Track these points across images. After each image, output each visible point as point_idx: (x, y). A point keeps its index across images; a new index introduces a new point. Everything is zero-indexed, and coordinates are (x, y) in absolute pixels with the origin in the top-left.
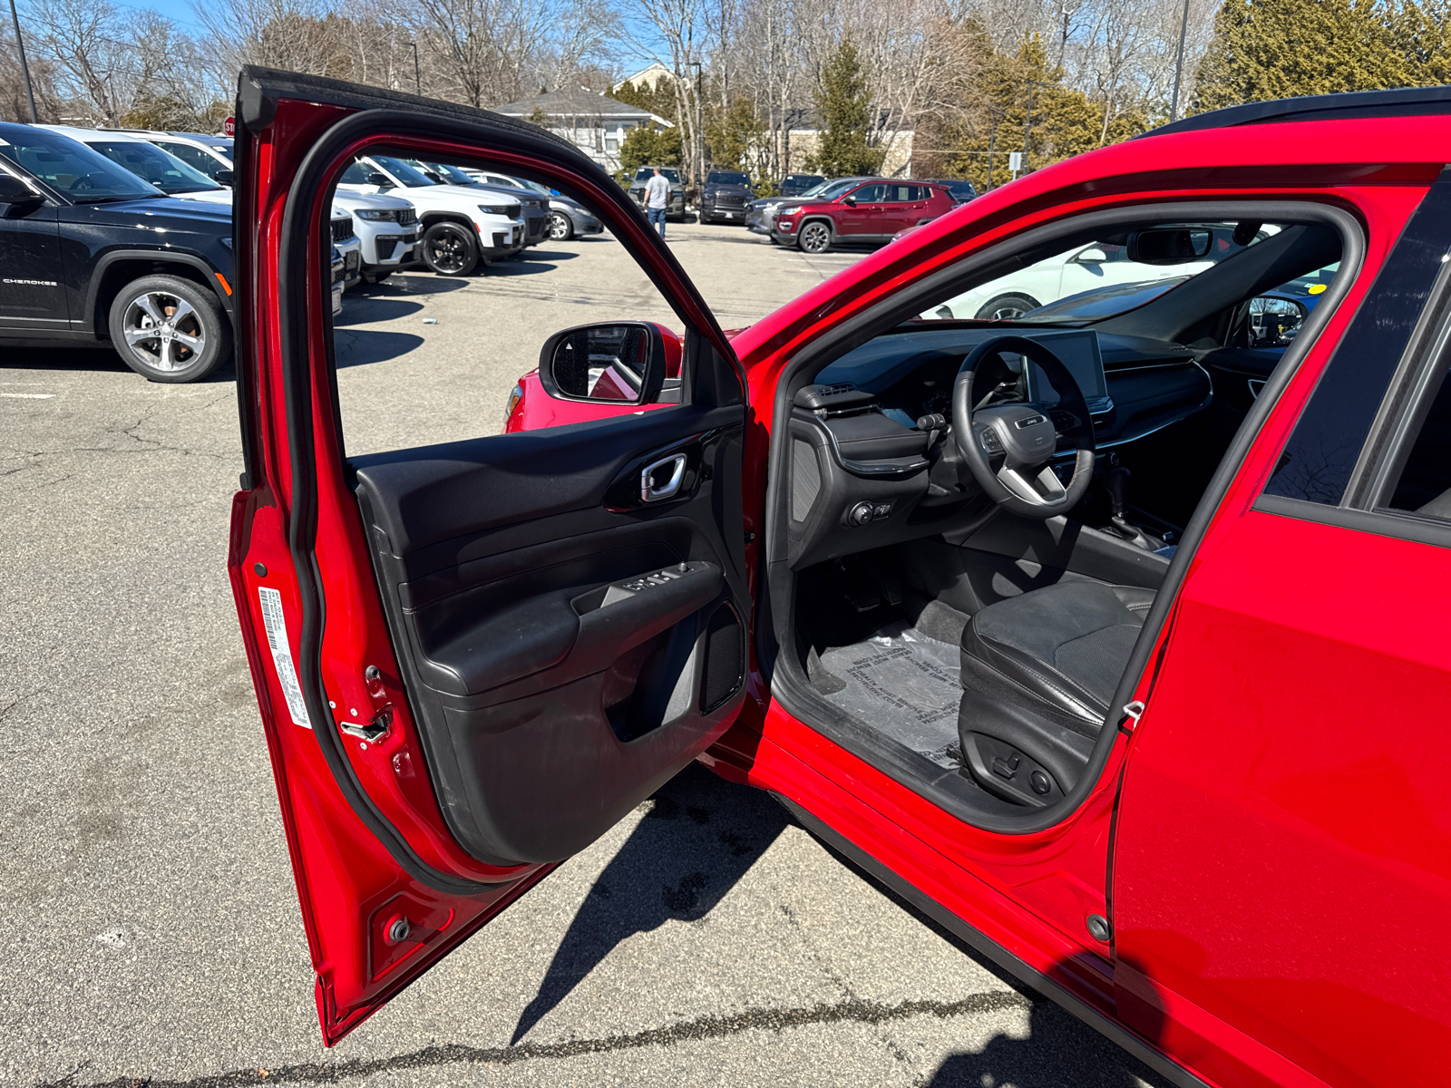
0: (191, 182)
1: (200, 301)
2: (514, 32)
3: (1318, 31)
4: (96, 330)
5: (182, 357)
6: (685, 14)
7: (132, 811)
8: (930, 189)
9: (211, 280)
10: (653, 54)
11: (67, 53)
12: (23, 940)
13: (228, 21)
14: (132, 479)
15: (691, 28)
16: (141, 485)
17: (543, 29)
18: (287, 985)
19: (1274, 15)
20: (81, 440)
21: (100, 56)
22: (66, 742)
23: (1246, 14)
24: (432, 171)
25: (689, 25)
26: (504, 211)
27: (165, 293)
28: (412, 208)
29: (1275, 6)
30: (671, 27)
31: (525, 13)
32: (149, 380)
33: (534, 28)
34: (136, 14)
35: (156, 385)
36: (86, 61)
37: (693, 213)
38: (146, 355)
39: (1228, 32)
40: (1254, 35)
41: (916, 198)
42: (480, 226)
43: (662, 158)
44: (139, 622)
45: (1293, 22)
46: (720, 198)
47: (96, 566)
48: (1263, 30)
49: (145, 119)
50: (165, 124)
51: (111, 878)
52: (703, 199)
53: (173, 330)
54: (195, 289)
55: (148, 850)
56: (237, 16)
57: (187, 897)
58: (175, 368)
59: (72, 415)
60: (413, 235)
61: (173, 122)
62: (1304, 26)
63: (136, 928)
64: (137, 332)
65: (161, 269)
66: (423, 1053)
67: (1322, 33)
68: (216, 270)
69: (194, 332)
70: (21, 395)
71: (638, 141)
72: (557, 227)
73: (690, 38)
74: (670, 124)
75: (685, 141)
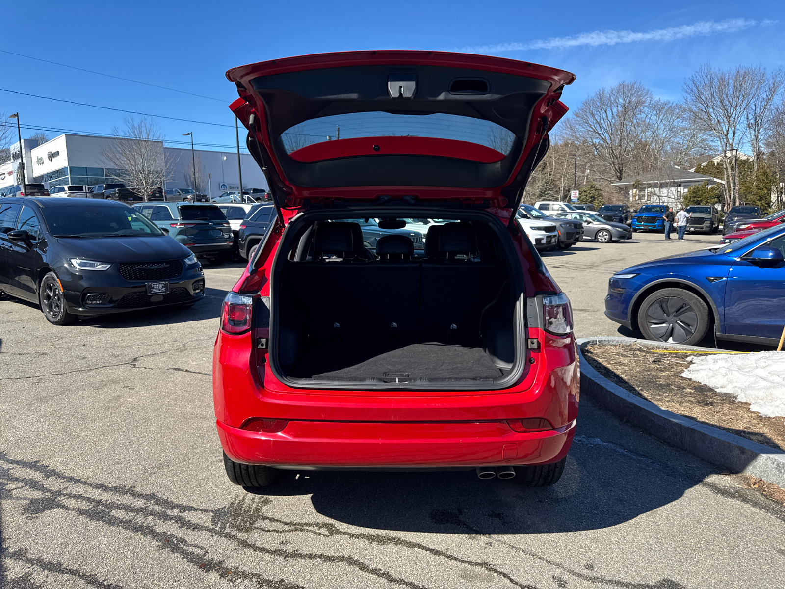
26: (543, 229)
42: (531, 236)
43: (709, 201)
71: (694, 193)
72: (603, 237)
73: (734, 136)
74: (723, 182)
75: (727, 191)
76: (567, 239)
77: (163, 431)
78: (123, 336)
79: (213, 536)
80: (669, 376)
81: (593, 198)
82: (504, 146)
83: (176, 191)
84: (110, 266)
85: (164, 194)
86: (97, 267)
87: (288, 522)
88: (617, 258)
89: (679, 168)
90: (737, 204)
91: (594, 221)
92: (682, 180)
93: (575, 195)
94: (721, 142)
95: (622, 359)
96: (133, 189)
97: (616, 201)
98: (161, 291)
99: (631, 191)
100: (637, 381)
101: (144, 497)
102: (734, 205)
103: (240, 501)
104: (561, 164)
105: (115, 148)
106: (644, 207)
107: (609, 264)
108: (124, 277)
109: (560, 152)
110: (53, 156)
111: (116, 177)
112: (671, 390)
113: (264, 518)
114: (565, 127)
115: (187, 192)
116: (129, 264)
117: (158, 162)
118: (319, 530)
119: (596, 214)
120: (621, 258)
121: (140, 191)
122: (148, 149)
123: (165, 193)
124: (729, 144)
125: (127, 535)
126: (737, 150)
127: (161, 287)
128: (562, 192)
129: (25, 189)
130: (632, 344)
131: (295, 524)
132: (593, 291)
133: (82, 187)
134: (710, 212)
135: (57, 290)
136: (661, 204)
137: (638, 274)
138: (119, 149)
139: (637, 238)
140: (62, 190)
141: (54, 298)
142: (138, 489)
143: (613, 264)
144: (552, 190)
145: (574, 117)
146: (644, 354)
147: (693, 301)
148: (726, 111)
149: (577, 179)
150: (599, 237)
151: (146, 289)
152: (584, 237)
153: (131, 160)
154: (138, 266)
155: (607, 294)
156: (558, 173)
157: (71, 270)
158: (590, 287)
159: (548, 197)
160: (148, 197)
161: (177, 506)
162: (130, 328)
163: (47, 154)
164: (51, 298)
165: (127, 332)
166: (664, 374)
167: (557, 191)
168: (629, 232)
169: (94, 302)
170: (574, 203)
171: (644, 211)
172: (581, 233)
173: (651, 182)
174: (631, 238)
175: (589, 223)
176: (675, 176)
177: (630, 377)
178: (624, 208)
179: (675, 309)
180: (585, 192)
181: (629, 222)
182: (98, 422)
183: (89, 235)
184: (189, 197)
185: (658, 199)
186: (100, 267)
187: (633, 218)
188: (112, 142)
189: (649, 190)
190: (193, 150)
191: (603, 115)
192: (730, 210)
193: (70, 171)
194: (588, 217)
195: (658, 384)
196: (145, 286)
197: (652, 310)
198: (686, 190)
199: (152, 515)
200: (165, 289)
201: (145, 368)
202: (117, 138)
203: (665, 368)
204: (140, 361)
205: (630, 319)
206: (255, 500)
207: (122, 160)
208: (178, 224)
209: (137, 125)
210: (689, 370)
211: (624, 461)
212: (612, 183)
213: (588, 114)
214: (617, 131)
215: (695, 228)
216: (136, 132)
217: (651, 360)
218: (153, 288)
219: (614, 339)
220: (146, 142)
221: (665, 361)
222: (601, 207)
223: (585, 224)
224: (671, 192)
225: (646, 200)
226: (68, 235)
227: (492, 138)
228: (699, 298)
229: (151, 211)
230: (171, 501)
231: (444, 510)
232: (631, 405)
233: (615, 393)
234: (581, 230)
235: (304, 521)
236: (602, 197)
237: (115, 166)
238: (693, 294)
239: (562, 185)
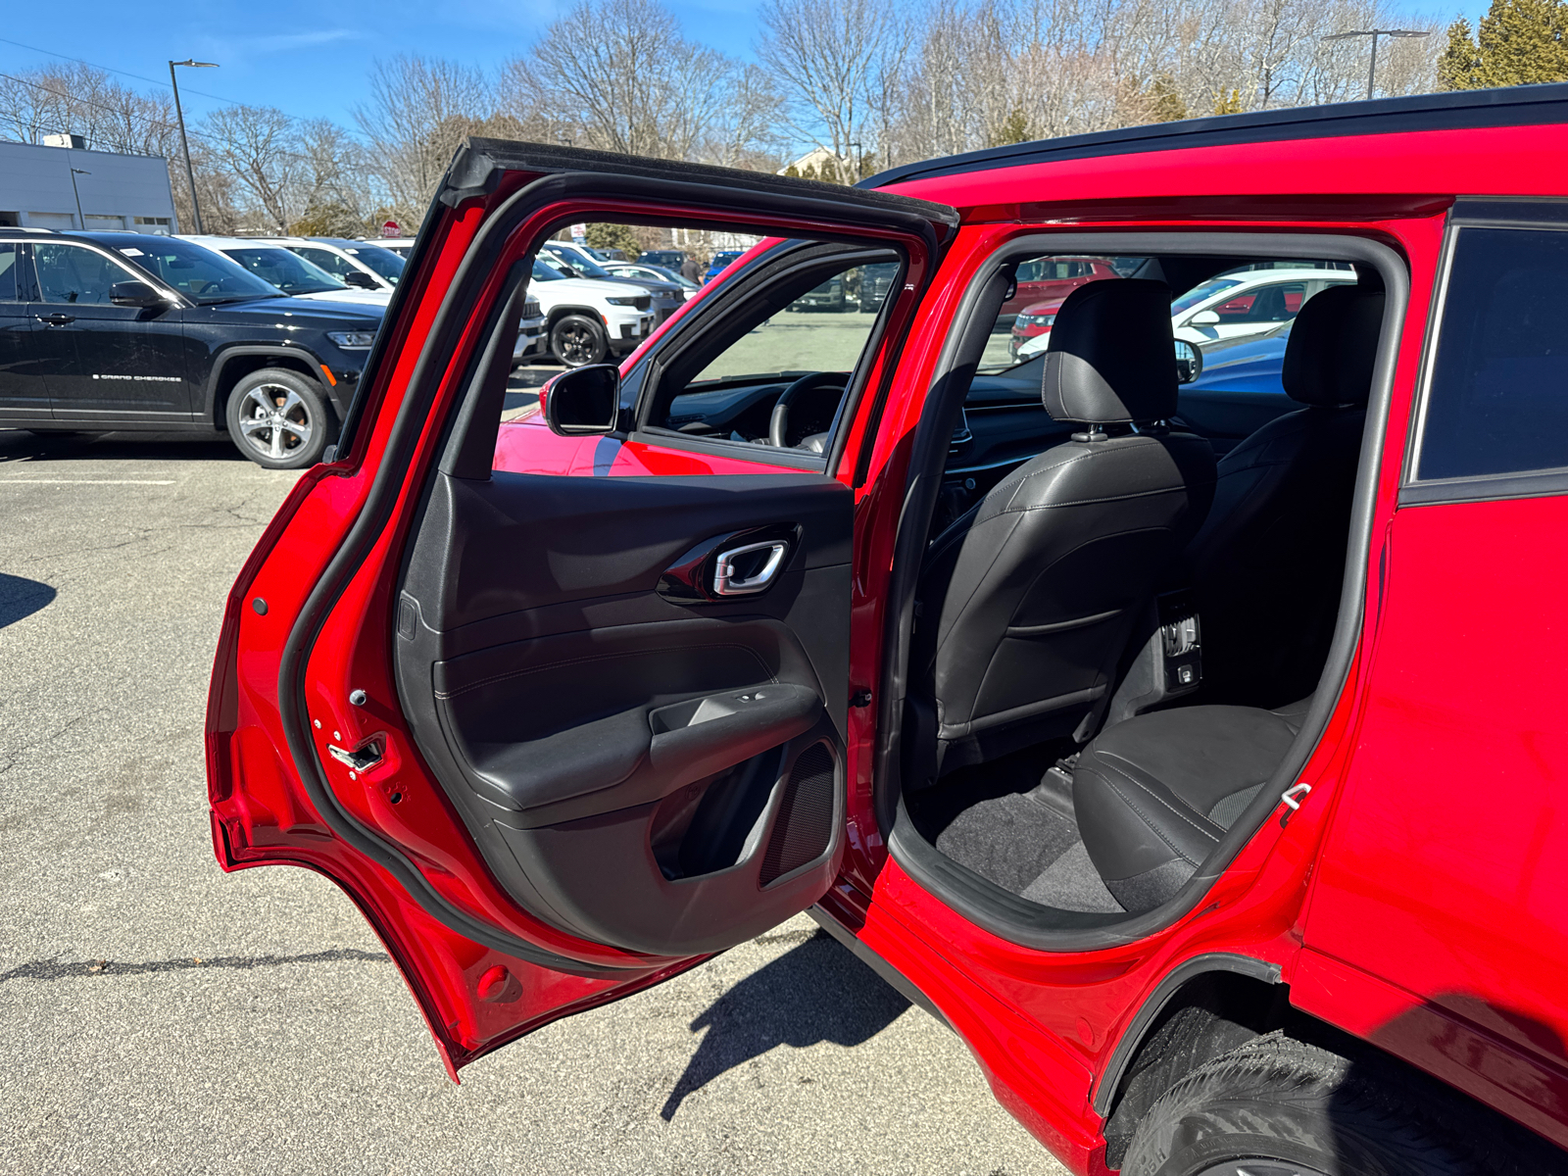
0: (319, 282)
1: (307, 392)
2: (678, 121)
3: (1559, 71)
4: (215, 421)
5: (293, 444)
6: (844, 94)
7: (151, 793)
8: (1092, 265)
9: (317, 371)
10: (812, 137)
11: (244, 166)
12: (44, 875)
13: (387, 127)
14: (224, 550)
15: (851, 108)
16: (230, 555)
17: (707, 117)
18: (235, 909)
19: (1505, 56)
20: (188, 518)
21: (275, 167)
22: (113, 746)
23: (1474, 58)
24: (566, 266)
25: (849, 104)
26: (631, 303)
27: (278, 386)
28: (536, 301)
29: (1507, 46)
30: (830, 108)
31: (689, 102)
32: (263, 467)
33: (698, 117)
34: (309, 125)
35: (268, 471)
36: (261, 173)
37: (854, 302)
38: (259, 443)
39: (1454, 78)
40: (1483, 79)
41: (1077, 275)
42: (608, 319)
44: (197, 660)
45: (1528, 63)
46: (880, 284)
47: (172, 617)
48: (1494, 74)
49: (312, 227)
50: (332, 231)
51: (121, 837)
52: (863, 287)
53: (283, 419)
54: (303, 380)
55: (156, 820)
56: (397, 122)
57: (177, 850)
58: (285, 455)
59: (185, 498)
60: (536, 329)
61: (339, 229)
62: (1540, 67)
63: (131, 869)
64: (251, 422)
65: (273, 363)
66: (325, 953)
67: (1563, 72)
68: (321, 362)
69: (302, 421)
70: (145, 482)
81: (615, 235)
106: (721, 255)
191: (593, 58)
213: (564, 55)
236: (631, 233)
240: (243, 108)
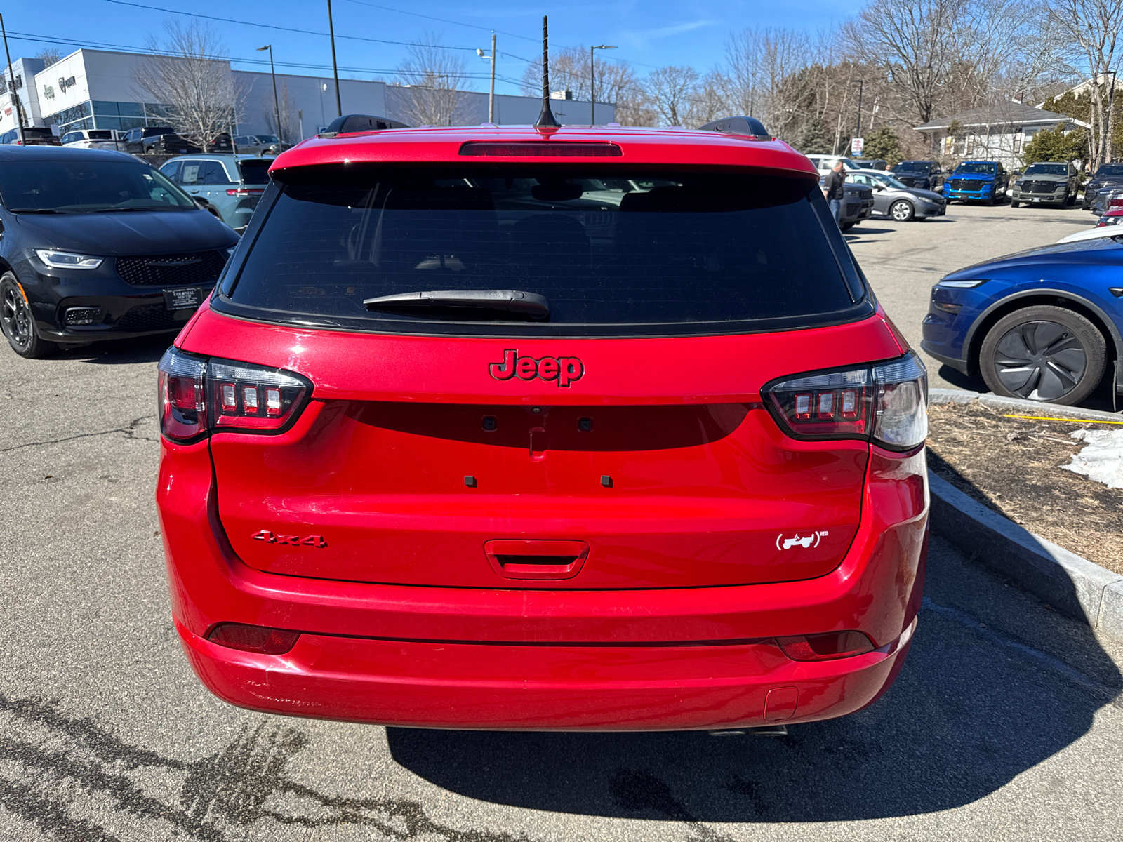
43: (1064, 155)
71: (1042, 142)
72: (902, 211)
73: (1112, 51)
74: (1089, 126)
75: (1093, 140)
76: (848, 215)
77: (143, 572)
78: (128, 378)
79: (175, 833)
80: (1047, 469)
81: (885, 149)
82: (751, 64)
83: (251, 138)
84: (101, 261)
85: (233, 144)
86: (80, 264)
87: (332, 796)
88: (923, 247)
89: (1020, 102)
90: (1108, 160)
91: (888, 186)
92: (1024, 122)
93: (857, 144)
94: (1091, 60)
95: (956, 433)
96: (185, 136)
97: (920, 154)
98: (191, 302)
99: (943, 140)
100: (989, 477)
101: (68, 727)
102: (1102, 163)
103: (247, 740)
104: (838, 98)
105: (154, 70)
106: (964, 164)
107: (914, 257)
108: (126, 280)
109: (837, 77)
110: (67, 83)
111: (159, 118)
112: (1055, 499)
113: (287, 787)
114: (847, 37)
115: (268, 140)
116: (134, 258)
117: (220, 92)
118: (390, 819)
119: (890, 176)
120: (929, 247)
121: (195, 138)
122: (204, 71)
123: (235, 142)
124: (1103, 63)
125: (9, 828)
126: (1115, 73)
127: (190, 296)
128: (838, 140)
129: (24, 137)
130: (971, 402)
131: (345, 803)
132: (893, 302)
133: (109, 132)
134: (1065, 173)
135: (21, 302)
136: (989, 160)
137: (985, 281)
138: (160, 72)
139: (953, 214)
140: (80, 137)
141: (19, 314)
142: (63, 708)
143: (919, 256)
144: (824, 138)
145: (861, 19)
146: (994, 422)
147: (1082, 329)
148: (1104, 8)
149: (862, 119)
150: (894, 212)
151: (164, 300)
152: (873, 212)
153: (179, 90)
154: (148, 262)
155: (926, 313)
156: (833, 111)
157: (39, 269)
158: (887, 295)
159: (816, 148)
160: (209, 148)
161: (126, 752)
162: (142, 364)
163: (58, 81)
164: (13, 314)
165: (135, 370)
166: (1036, 464)
167: (829, 140)
168: (941, 204)
169: (80, 322)
170: (856, 158)
171: (963, 171)
172: (869, 205)
173: (976, 125)
174: (944, 214)
175: (880, 189)
176: (1014, 115)
177: (976, 470)
178: (933, 166)
179: (1047, 342)
180: (873, 140)
181: (938, 188)
182: (35, 550)
183: (69, 209)
184: (271, 148)
185: (985, 152)
186: (86, 264)
187: (944, 183)
188: (148, 60)
189: (972, 137)
190: (273, 74)
191: (907, 16)
192: (1096, 170)
193: (94, 107)
194: (880, 180)
195: (1030, 486)
196: (162, 294)
197: (1006, 343)
198: (1030, 138)
199: (72, 774)
200: (196, 300)
201: (148, 439)
202: (157, 56)
203: (1037, 452)
204: (142, 426)
205: (966, 358)
206: (277, 739)
207: (166, 90)
208: (239, 190)
209: (185, 34)
210: (1080, 458)
211: (982, 651)
212: (914, 126)
213: (884, 16)
214: (927, 44)
215: (1041, 197)
216: (184, 44)
217: (1011, 436)
218: (176, 298)
219: (940, 394)
220: (201, 60)
221: (1035, 439)
222: (897, 165)
223: (874, 192)
224: (1006, 142)
225: (965, 153)
226: (34, 210)
227: (733, 53)
228: (1092, 324)
229: (196, 169)
230: (117, 740)
231: (640, 773)
232: (988, 532)
233: (955, 506)
234: (869, 200)
235: (364, 795)
236: (899, 148)
237: (155, 99)
238: (1081, 316)
239: (838, 130)
240: (670, 68)
